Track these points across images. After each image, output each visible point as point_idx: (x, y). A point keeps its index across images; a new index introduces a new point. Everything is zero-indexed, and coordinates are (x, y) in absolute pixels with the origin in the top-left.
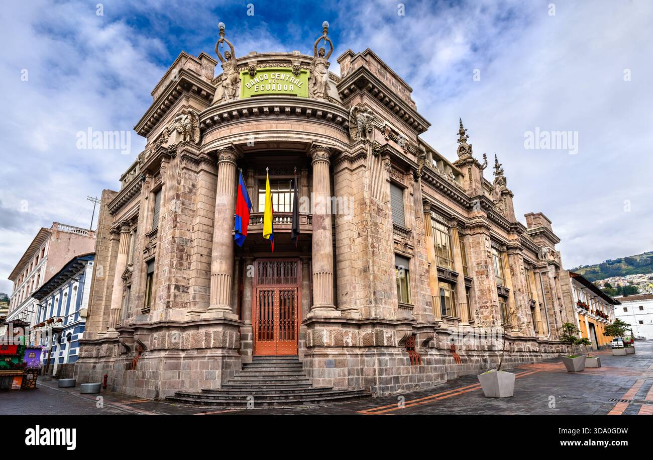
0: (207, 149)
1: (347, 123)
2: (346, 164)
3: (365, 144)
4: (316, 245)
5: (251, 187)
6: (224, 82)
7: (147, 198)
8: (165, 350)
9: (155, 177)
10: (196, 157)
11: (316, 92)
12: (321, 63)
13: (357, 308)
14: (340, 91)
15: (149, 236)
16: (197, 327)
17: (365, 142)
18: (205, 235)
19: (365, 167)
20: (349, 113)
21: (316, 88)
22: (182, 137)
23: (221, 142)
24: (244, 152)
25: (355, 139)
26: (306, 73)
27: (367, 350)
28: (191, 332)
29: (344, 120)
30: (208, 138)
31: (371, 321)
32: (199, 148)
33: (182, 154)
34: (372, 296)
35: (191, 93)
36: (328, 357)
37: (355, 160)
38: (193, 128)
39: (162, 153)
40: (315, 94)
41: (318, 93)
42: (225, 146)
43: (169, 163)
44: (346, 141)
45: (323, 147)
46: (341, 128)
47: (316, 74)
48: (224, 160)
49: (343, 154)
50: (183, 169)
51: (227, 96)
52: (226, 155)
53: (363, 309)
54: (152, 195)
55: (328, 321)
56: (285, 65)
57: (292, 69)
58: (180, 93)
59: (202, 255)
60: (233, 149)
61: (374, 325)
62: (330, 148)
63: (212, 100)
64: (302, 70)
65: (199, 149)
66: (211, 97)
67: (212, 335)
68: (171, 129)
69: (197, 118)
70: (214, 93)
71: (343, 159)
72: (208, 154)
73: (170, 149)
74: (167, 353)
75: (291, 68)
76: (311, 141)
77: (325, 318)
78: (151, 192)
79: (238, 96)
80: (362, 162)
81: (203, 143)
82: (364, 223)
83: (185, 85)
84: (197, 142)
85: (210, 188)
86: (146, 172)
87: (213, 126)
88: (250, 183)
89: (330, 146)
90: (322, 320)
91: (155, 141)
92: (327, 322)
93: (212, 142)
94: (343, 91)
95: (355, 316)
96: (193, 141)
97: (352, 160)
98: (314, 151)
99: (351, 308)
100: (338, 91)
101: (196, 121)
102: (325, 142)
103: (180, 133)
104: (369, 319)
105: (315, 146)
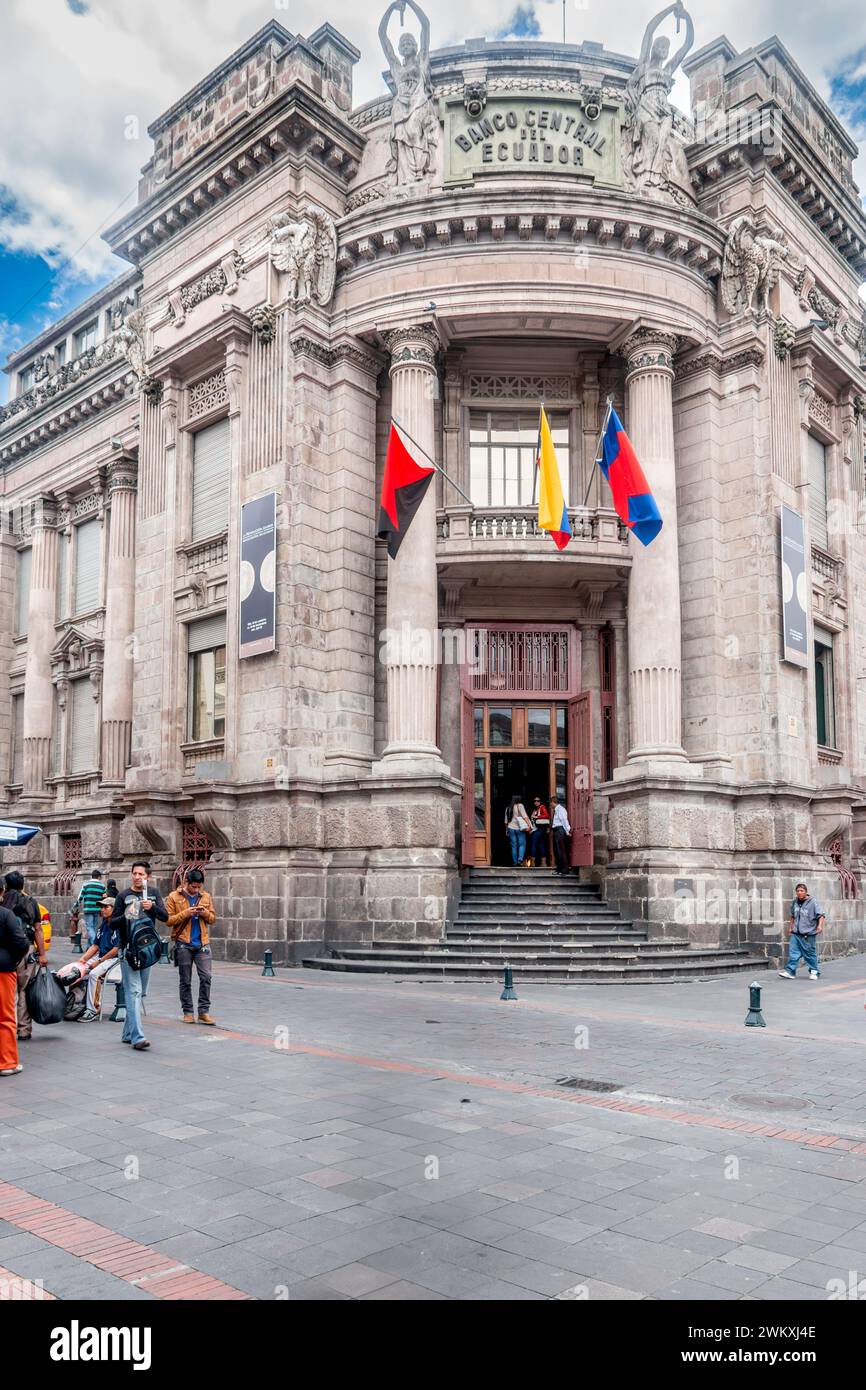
0: (359, 323)
1: (716, 265)
2: (708, 380)
3: (758, 327)
4: (643, 597)
5: (452, 430)
6: (399, 127)
7: (171, 447)
8: (289, 849)
9: (191, 387)
10: (326, 345)
11: (640, 170)
12: (658, 84)
13: (729, 758)
14: (694, 165)
15: (186, 553)
16: (366, 794)
17: (758, 321)
18: (356, 560)
19: (758, 390)
20: (726, 238)
21: (638, 157)
22: (288, 284)
23: (399, 308)
24: (452, 337)
25: (733, 310)
26: (614, 110)
27: (754, 860)
28: (349, 807)
29: (712, 256)
30: (357, 292)
31: (771, 791)
32: (329, 319)
33: (294, 337)
34: (768, 728)
35: (305, 156)
36: (678, 872)
37: (732, 368)
38: (318, 263)
39: (234, 327)
40: (636, 175)
41: (648, 175)
42: (414, 322)
43: (246, 355)
44: (711, 315)
45: (663, 335)
46: (699, 277)
47: (643, 116)
48: (412, 361)
49: (702, 353)
50: (296, 378)
51: (407, 171)
52: (414, 346)
53: (745, 760)
54: (185, 437)
55: (678, 787)
56: (562, 84)
57: (579, 98)
58: (273, 152)
59: (352, 613)
60: (434, 329)
61: (773, 799)
62: (679, 337)
63: (354, 174)
64: (606, 102)
65: (330, 322)
66: (352, 166)
67: (409, 815)
68: (250, 257)
69: (333, 233)
70: (361, 154)
71: (700, 364)
72: (360, 338)
73: (260, 319)
74: (293, 855)
75: (576, 96)
76: (634, 317)
77: (674, 781)
78: (181, 430)
79: (434, 172)
80: (750, 375)
81: (341, 306)
82: (753, 543)
83: (296, 133)
84: (325, 299)
85: (361, 433)
86: (166, 374)
87: (373, 258)
88: (452, 417)
89: (679, 332)
90: (667, 786)
91: (186, 285)
92: (675, 789)
93: (373, 305)
94: (704, 166)
95: (729, 775)
96: (315, 297)
97: (723, 368)
98: (637, 342)
99: (716, 756)
100: (689, 163)
101: (327, 241)
102: (668, 320)
103: (279, 274)
104: (765, 786)
105: (643, 332)
